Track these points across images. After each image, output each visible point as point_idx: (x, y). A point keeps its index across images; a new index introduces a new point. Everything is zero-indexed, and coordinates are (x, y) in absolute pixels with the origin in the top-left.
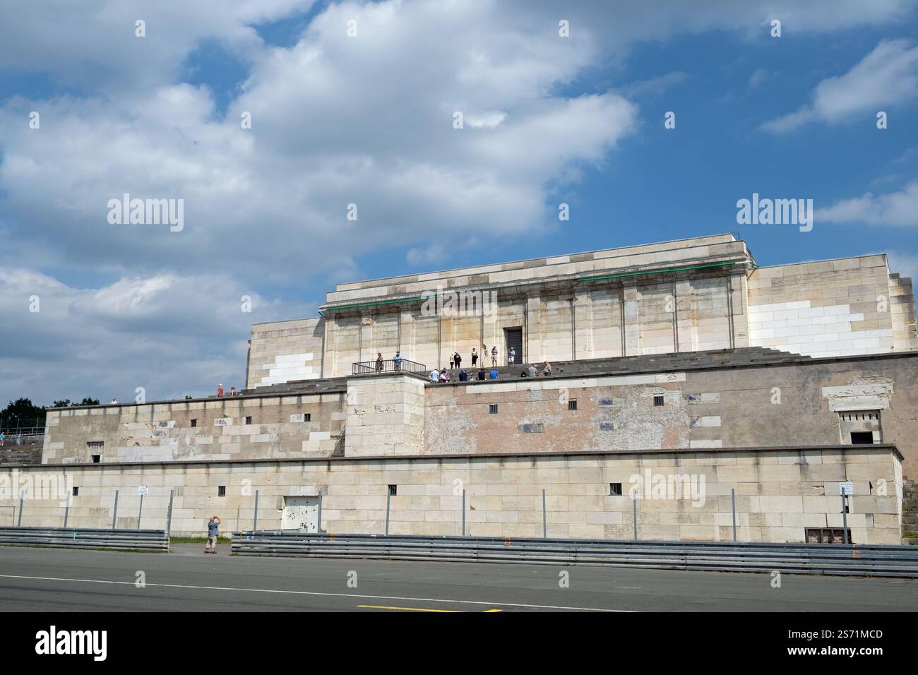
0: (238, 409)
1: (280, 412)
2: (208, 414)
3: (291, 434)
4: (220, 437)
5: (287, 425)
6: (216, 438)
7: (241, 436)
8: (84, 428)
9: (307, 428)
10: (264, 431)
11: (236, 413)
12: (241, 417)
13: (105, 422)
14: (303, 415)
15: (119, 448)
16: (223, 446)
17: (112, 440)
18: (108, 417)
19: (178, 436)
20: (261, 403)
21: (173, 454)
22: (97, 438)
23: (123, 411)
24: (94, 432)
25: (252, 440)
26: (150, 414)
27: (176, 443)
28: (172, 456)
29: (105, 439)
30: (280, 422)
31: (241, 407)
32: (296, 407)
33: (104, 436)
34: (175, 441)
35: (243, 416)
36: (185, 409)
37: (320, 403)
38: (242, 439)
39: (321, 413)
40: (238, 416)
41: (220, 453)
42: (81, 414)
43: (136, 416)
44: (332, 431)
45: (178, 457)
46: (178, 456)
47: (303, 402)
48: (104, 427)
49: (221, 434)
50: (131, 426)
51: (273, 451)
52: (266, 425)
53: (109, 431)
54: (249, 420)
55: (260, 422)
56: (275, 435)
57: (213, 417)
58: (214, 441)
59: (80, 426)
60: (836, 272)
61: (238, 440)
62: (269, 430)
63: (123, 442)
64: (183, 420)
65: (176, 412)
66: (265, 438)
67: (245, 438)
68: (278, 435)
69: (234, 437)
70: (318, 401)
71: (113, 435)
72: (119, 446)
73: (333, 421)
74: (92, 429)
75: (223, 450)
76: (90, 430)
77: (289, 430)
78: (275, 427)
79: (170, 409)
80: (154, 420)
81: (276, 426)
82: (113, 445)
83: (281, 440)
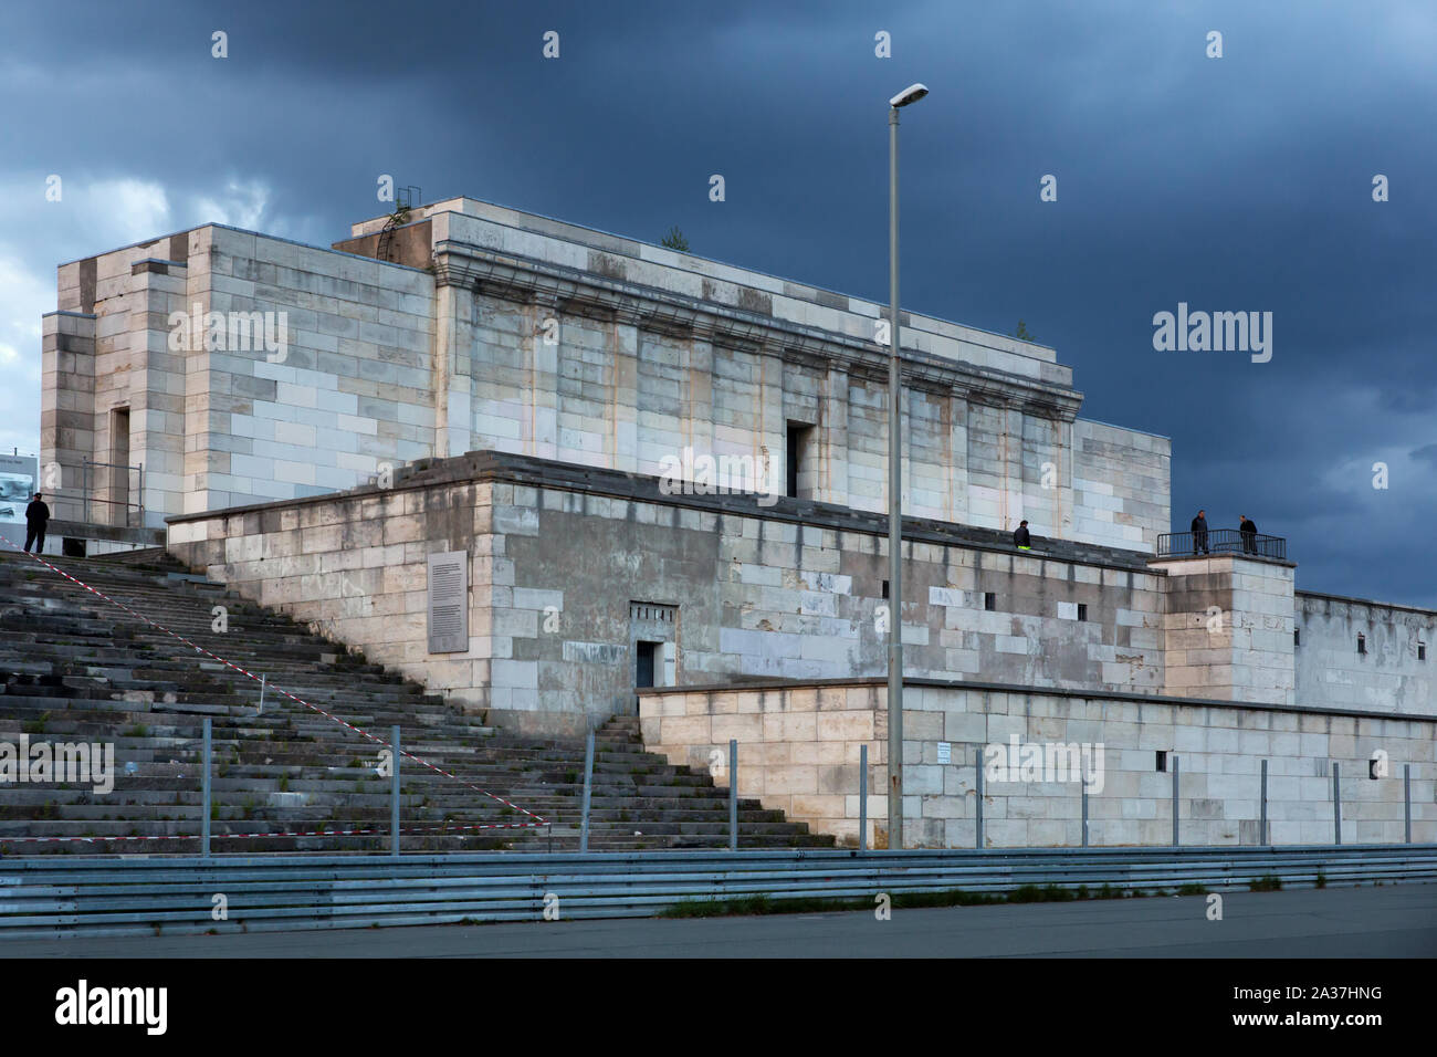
0: (972, 572)
1: (1042, 592)
2: (917, 573)
3: (1061, 643)
4: (942, 631)
5: (1052, 623)
6: (934, 633)
7: (979, 633)
8: (621, 558)
9: (1083, 634)
10: (1017, 631)
11: (968, 581)
12: (978, 591)
13: (680, 551)
14: (1076, 606)
15: (723, 630)
16: (949, 653)
17: (701, 603)
18: (686, 537)
19: (857, 616)
20: (1012, 568)
21: (851, 661)
22: (659, 593)
23: (726, 527)
24: (649, 574)
25: (1000, 646)
26: (793, 549)
27: (856, 634)
28: (848, 666)
29: (684, 599)
30: (1041, 615)
31: (978, 569)
32: (1066, 587)
33: (679, 594)
34: (853, 628)
35: (981, 591)
36: (871, 551)
37: (1101, 586)
38: (981, 642)
39: (1101, 605)
40: (971, 588)
41: (944, 668)
42: (606, 514)
43: (760, 548)
44: (1118, 645)
45: (862, 671)
46: (863, 666)
47: (1077, 579)
48: (676, 562)
49: (943, 625)
50: (750, 573)
51: (1033, 675)
52: (1022, 618)
53: (693, 580)
54: (990, 603)
55: (1011, 611)
56: (1035, 642)
57: (927, 583)
58: (930, 640)
59: (605, 549)
60: (1134, 449)
61: (975, 642)
62: (1026, 629)
63: (731, 617)
64: (867, 578)
65: (852, 553)
66: (1021, 646)
67: (987, 640)
68: (1041, 640)
69: (967, 636)
70: (1097, 581)
71: (705, 591)
72: (724, 623)
73: (1119, 626)
74: (644, 563)
75: (950, 664)
76: (637, 566)
77: (1057, 635)
78: (1035, 624)
79: (839, 545)
80: (805, 565)
81: (1036, 621)
82: (706, 619)
83: (1046, 653)
